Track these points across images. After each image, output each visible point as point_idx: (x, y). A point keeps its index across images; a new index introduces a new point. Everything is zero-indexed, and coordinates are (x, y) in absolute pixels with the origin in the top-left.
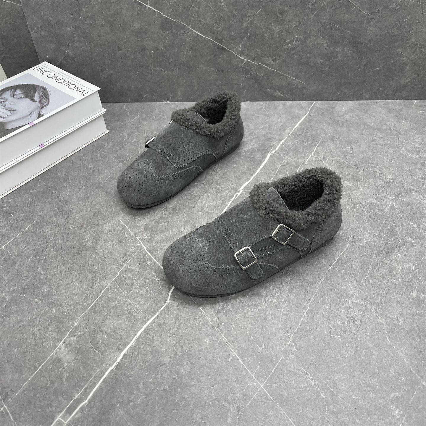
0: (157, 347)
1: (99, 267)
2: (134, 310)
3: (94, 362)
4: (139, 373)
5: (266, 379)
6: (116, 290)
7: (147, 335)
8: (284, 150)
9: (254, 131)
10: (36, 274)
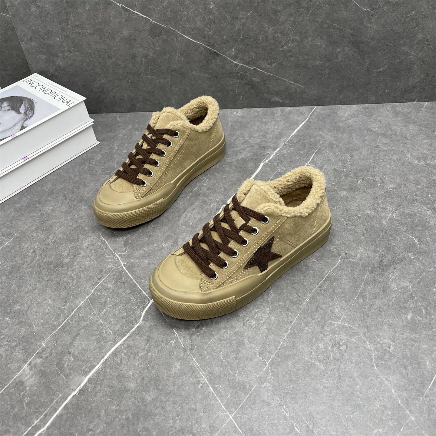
0: (124, 371)
1: (74, 284)
2: (104, 331)
3: (57, 386)
4: (102, 399)
5: (236, 409)
6: (88, 309)
7: (115, 358)
8: (279, 159)
9: (248, 139)
10: (10, 292)
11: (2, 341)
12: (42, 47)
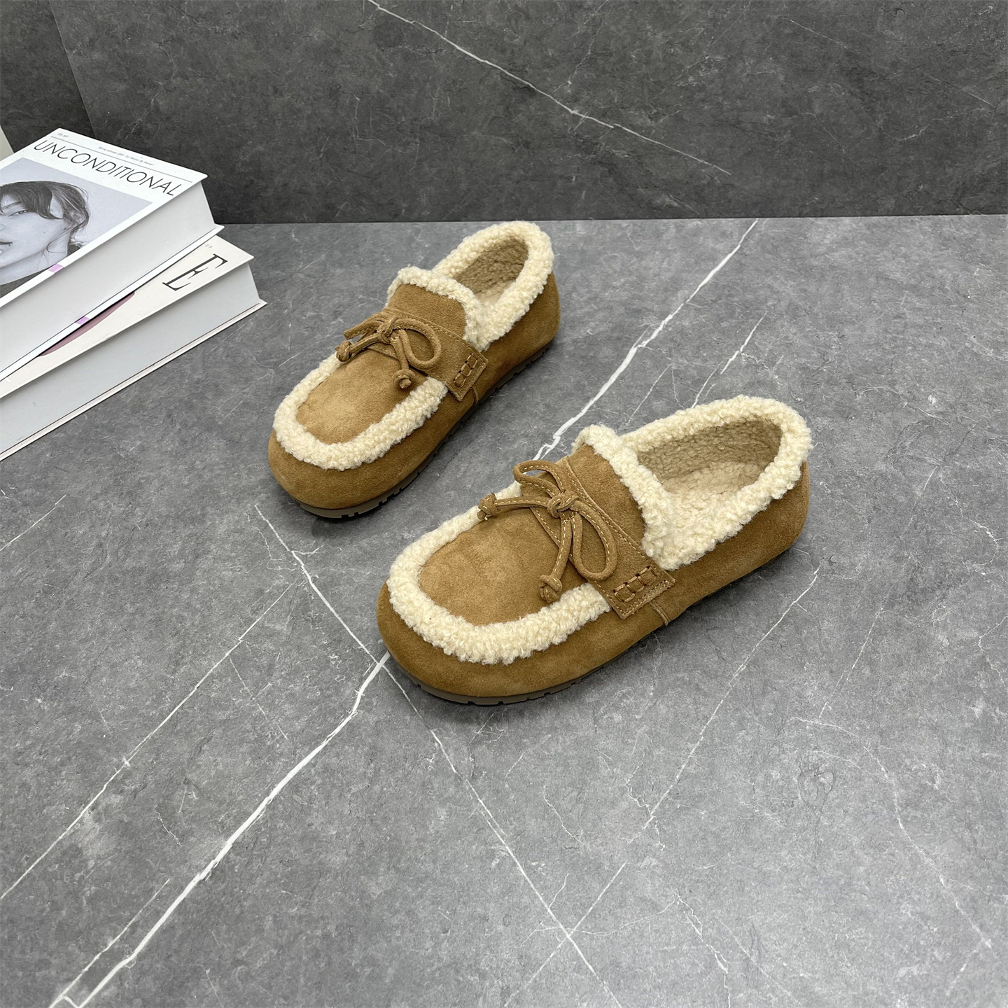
0: (317, 826)
1: (196, 623)
2: (269, 733)
3: (160, 860)
4: (267, 891)
5: (581, 916)
6: (230, 680)
7: (295, 797)
8: (672, 340)
9: (601, 292)
10: (45, 637)
11: (27, 752)
12: (119, 64)
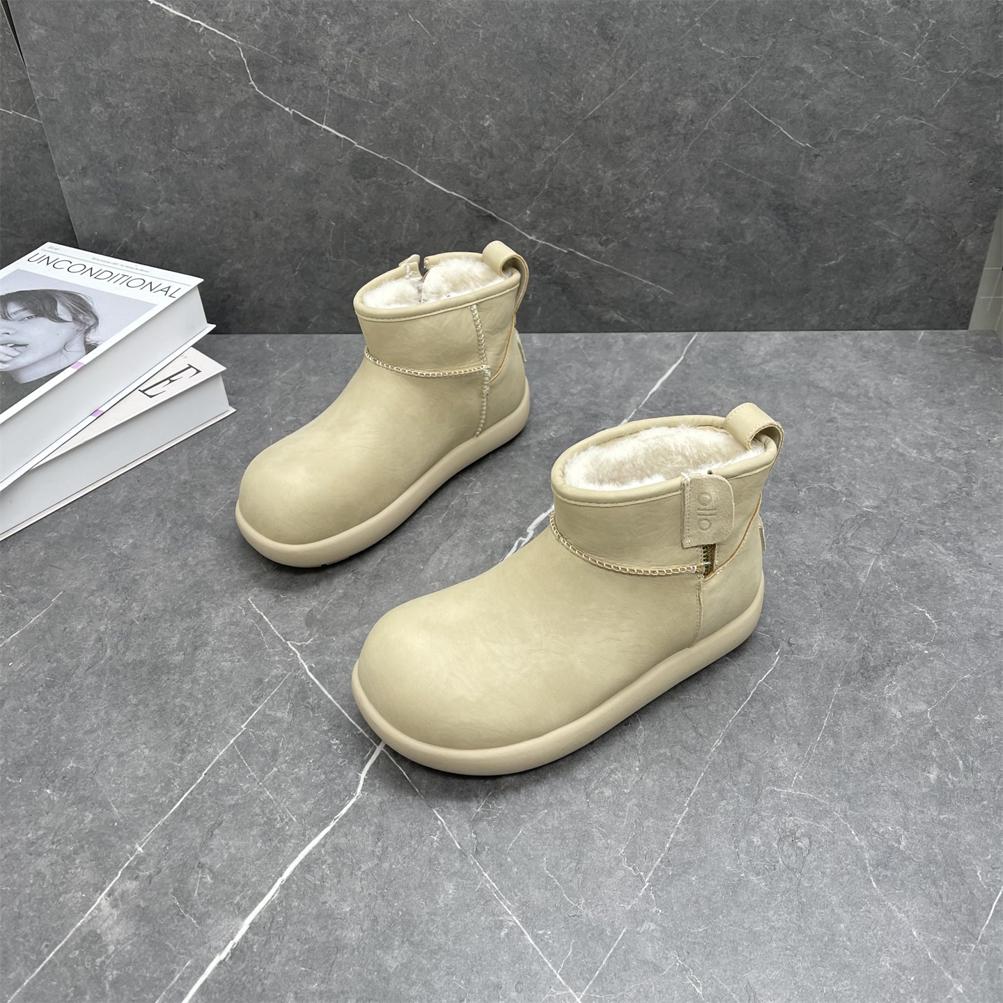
0: (330, 903)
1: (199, 712)
2: (277, 816)
3: (179, 943)
4: (287, 968)
5: (588, 981)
6: (236, 766)
7: (307, 876)
9: (559, 399)
10: (50, 730)
11: (40, 842)
